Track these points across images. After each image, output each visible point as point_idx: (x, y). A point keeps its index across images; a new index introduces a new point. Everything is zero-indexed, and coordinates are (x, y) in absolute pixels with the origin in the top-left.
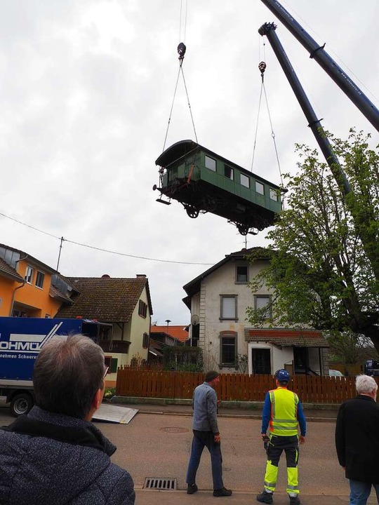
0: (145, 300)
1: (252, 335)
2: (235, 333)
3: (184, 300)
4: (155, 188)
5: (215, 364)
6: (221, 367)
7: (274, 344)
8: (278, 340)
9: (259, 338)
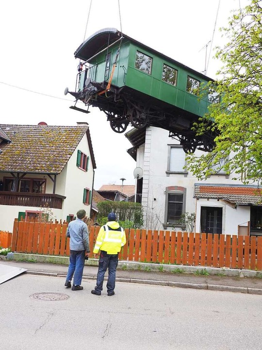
0: (87, 152)
1: (202, 191)
2: (184, 189)
3: (129, 151)
4: (67, 92)
5: (159, 223)
6: (165, 227)
7: (228, 202)
8: (233, 198)
9: (210, 195)
